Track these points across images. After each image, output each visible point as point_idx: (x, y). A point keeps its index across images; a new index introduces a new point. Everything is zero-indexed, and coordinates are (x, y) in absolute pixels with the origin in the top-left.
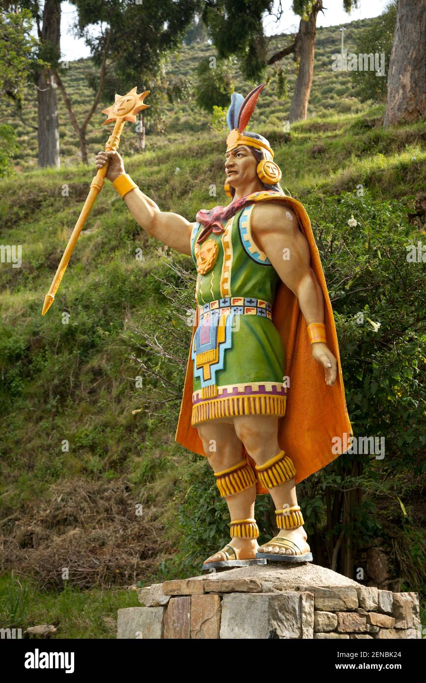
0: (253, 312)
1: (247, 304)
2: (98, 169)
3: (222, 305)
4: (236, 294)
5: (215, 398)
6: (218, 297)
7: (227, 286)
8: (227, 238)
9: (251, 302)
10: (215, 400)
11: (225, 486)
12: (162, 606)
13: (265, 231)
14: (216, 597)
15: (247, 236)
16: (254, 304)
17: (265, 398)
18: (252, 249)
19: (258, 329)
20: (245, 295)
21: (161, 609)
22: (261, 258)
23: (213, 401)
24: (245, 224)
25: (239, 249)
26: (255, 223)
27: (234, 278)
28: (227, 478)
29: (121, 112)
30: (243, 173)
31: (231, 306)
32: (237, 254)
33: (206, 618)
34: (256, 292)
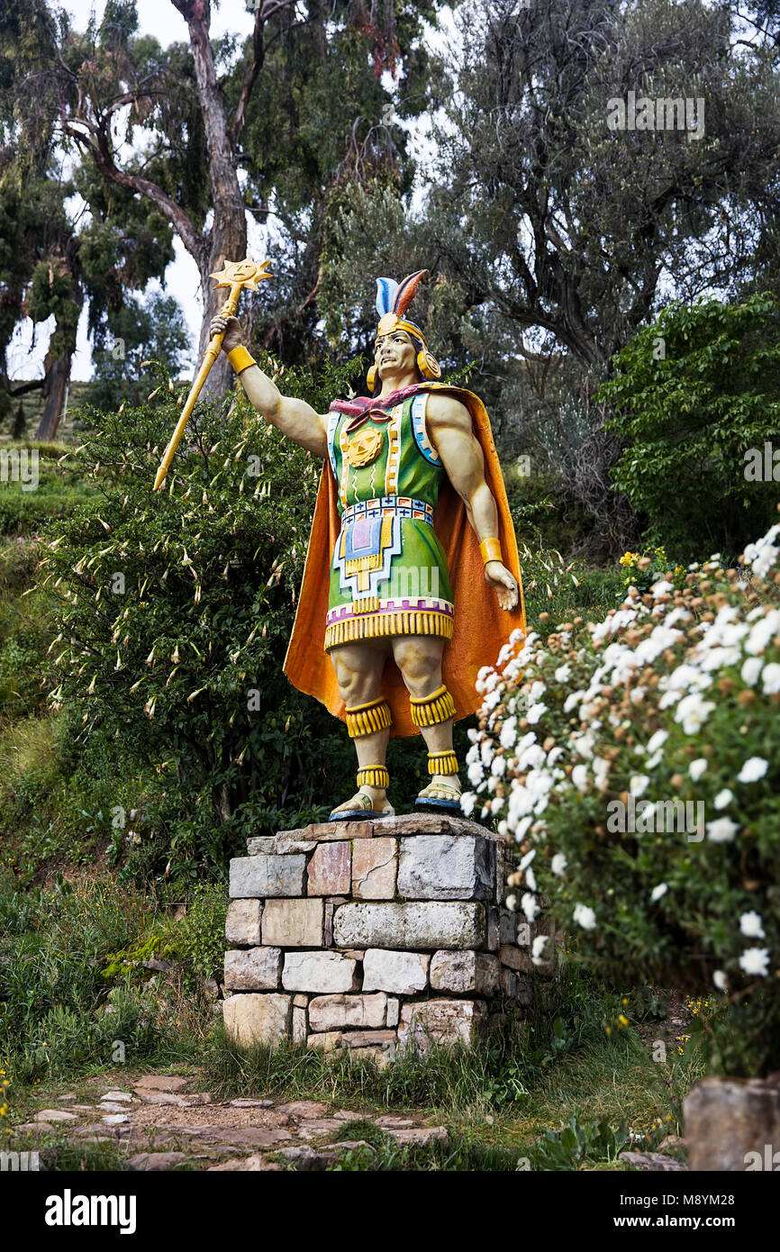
0: (422, 517)
1: (415, 507)
2: (216, 333)
3: (384, 504)
4: (404, 493)
5: (377, 612)
6: (381, 494)
7: (394, 483)
8: (396, 427)
9: (419, 505)
10: (376, 615)
11: (360, 724)
12: (304, 853)
13: (442, 424)
14: (393, 841)
15: (420, 428)
16: (422, 508)
17: (434, 616)
18: (424, 443)
19: (429, 537)
20: (414, 496)
21: (303, 857)
22: (432, 456)
23: (371, 616)
24: (419, 413)
25: (409, 441)
26: (431, 415)
27: (402, 475)
28: (364, 714)
29: (239, 278)
30: (402, 362)
31: (396, 507)
32: (407, 447)
33: (376, 865)
34: (425, 495)
